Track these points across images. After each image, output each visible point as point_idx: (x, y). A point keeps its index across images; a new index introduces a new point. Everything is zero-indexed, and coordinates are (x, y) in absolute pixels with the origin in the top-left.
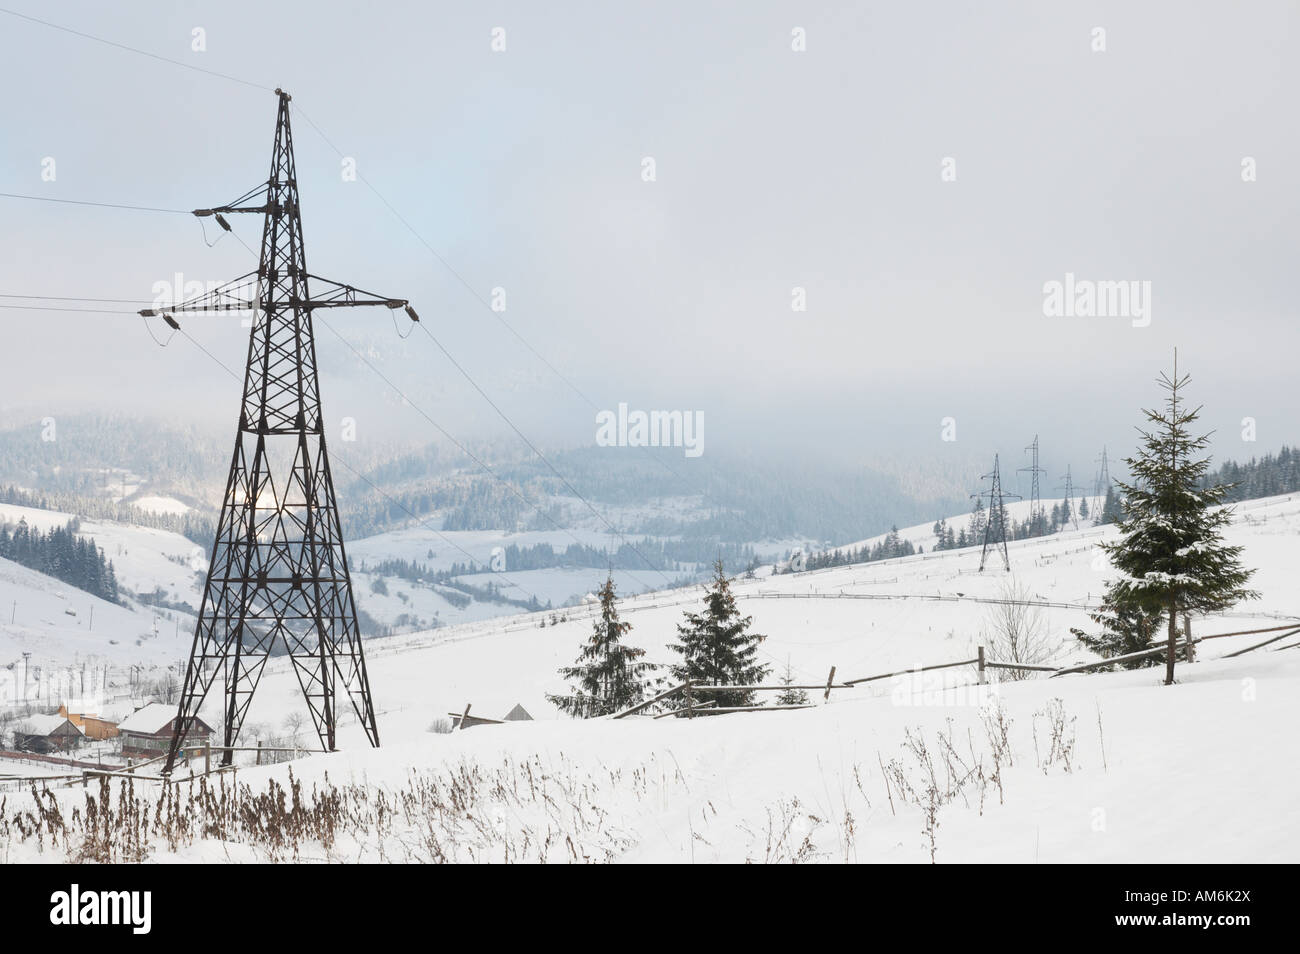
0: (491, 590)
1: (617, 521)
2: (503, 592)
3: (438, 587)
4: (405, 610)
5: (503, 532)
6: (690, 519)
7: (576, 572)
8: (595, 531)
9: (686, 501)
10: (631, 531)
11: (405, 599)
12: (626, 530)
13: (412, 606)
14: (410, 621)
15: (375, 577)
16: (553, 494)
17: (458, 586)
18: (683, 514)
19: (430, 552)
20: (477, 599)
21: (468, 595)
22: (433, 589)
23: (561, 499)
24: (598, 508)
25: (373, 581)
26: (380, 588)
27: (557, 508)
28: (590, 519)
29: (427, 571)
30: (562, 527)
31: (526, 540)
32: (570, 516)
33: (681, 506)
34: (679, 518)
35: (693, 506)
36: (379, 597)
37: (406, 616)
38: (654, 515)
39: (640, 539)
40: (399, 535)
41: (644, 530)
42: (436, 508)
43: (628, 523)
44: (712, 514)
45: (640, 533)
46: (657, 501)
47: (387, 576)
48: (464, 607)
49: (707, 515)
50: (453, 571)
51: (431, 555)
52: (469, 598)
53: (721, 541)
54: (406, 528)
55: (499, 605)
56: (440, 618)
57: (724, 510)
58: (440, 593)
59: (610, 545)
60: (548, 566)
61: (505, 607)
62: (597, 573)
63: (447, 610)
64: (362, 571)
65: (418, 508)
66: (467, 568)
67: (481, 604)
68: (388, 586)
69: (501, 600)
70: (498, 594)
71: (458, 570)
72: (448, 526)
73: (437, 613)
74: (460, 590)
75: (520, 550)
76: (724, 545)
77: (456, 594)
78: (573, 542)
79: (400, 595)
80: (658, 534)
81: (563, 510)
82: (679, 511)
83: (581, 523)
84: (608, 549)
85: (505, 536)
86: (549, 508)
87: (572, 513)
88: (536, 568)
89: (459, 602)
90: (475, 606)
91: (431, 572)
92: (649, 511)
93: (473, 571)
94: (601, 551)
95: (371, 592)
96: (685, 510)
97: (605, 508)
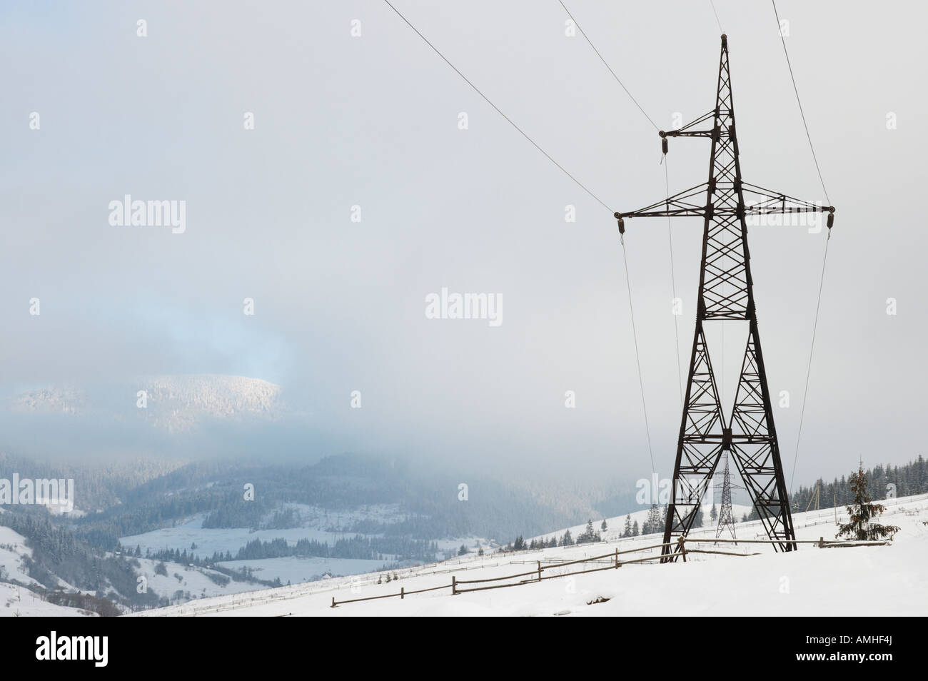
0: (246, 573)
1: (334, 523)
2: (254, 574)
3: (205, 570)
4: (180, 587)
5: (248, 530)
6: (390, 521)
7: (308, 560)
8: (319, 530)
9: (386, 508)
10: (345, 530)
11: (180, 579)
12: (341, 529)
13: (185, 584)
14: (184, 595)
15: (157, 562)
16: (286, 502)
17: (219, 569)
18: (384, 518)
19: (193, 544)
20: (234, 579)
21: (227, 576)
22: (201, 572)
23: (294, 505)
24: (320, 512)
25: (155, 565)
26: (161, 570)
27: (290, 512)
28: (314, 521)
29: (195, 558)
30: (294, 526)
31: (267, 537)
32: (299, 517)
33: (382, 511)
34: (381, 521)
35: (392, 511)
36: (161, 577)
37: (181, 592)
38: (363, 518)
39: (352, 536)
40: (168, 531)
41: (355, 530)
42: (198, 511)
43: (343, 524)
44: (406, 518)
45: (352, 531)
46: (365, 508)
47: (166, 561)
48: (225, 585)
49: (402, 518)
50: (214, 558)
51: (194, 547)
52: (229, 578)
53: (413, 538)
54: (174, 526)
55: (251, 584)
56: (206, 593)
57: (415, 515)
58: (206, 575)
59: (330, 540)
60: (286, 555)
61: (256, 586)
62: (323, 561)
63: (212, 587)
64: (147, 557)
65: (183, 511)
66: (224, 556)
67: (238, 583)
68: (167, 569)
69: (252, 580)
70: (250, 576)
71: (218, 557)
72: (207, 525)
73: (204, 591)
74: (222, 572)
75: (262, 543)
76: (416, 541)
77: (219, 575)
78: (301, 538)
79: (176, 576)
80: (366, 533)
81: (294, 513)
82: (381, 515)
83: (308, 523)
84: (328, 543)
85: (250, 532)
86: (283, 513)
87: (302, 516)
88: (277, 557)
89: (221, 581)
90: (233, 584)
91: (198, 559)
92: (359, 516)
93: (229, 558)
94: (323, 545)
95: (154, 573)
96: (386, 515)
97: (326, 512)
